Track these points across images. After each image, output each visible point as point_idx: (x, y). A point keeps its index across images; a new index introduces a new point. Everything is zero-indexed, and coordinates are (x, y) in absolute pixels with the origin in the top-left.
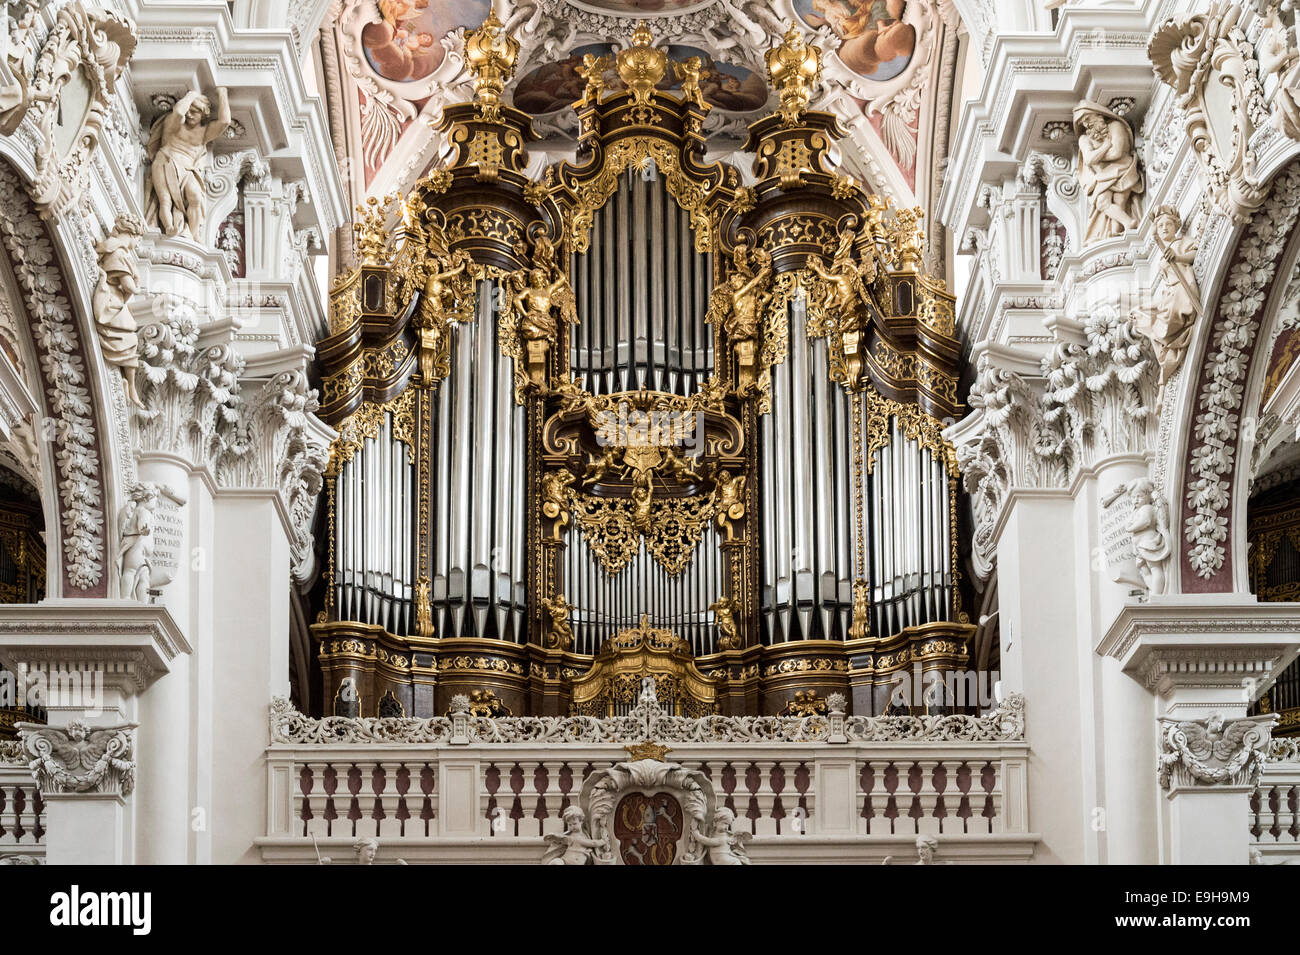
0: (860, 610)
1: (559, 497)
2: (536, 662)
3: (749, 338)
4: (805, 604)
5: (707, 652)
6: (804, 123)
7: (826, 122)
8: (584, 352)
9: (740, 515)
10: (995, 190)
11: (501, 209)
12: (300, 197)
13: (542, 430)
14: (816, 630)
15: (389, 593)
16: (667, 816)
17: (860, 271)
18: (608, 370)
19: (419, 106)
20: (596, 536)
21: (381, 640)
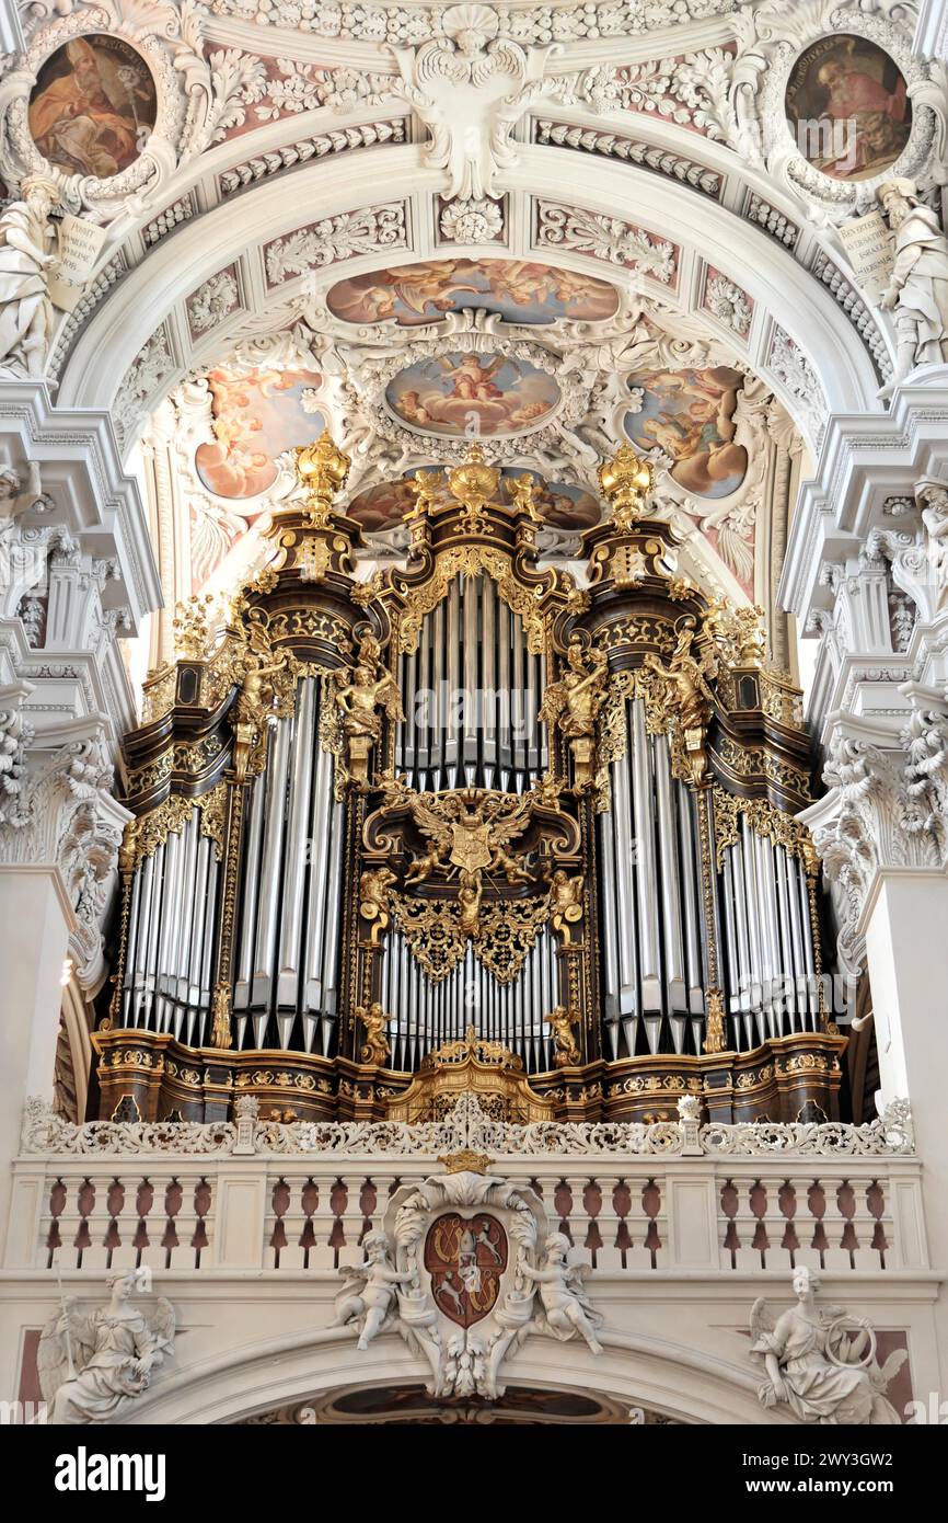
0: (715, 1023)
1: (378, 897)
2: (346, 1078)
3: (586, 735)
4: (652, 1014)
5: (542, 1070)
6: (637, 530)
7: (662, 530)
8: (410, 749)
9: (577, 918)
10: (838, 568)
11: (328, 610)
12: (110, 574)
13: (361, 827)
14: (666, 1044)
15: (184, 1000)
16: (487, 1243)
17: (701, 668)
18: (436, 768)
19: (249, 521)
20: (418, 941)
21: (172, 1052)
